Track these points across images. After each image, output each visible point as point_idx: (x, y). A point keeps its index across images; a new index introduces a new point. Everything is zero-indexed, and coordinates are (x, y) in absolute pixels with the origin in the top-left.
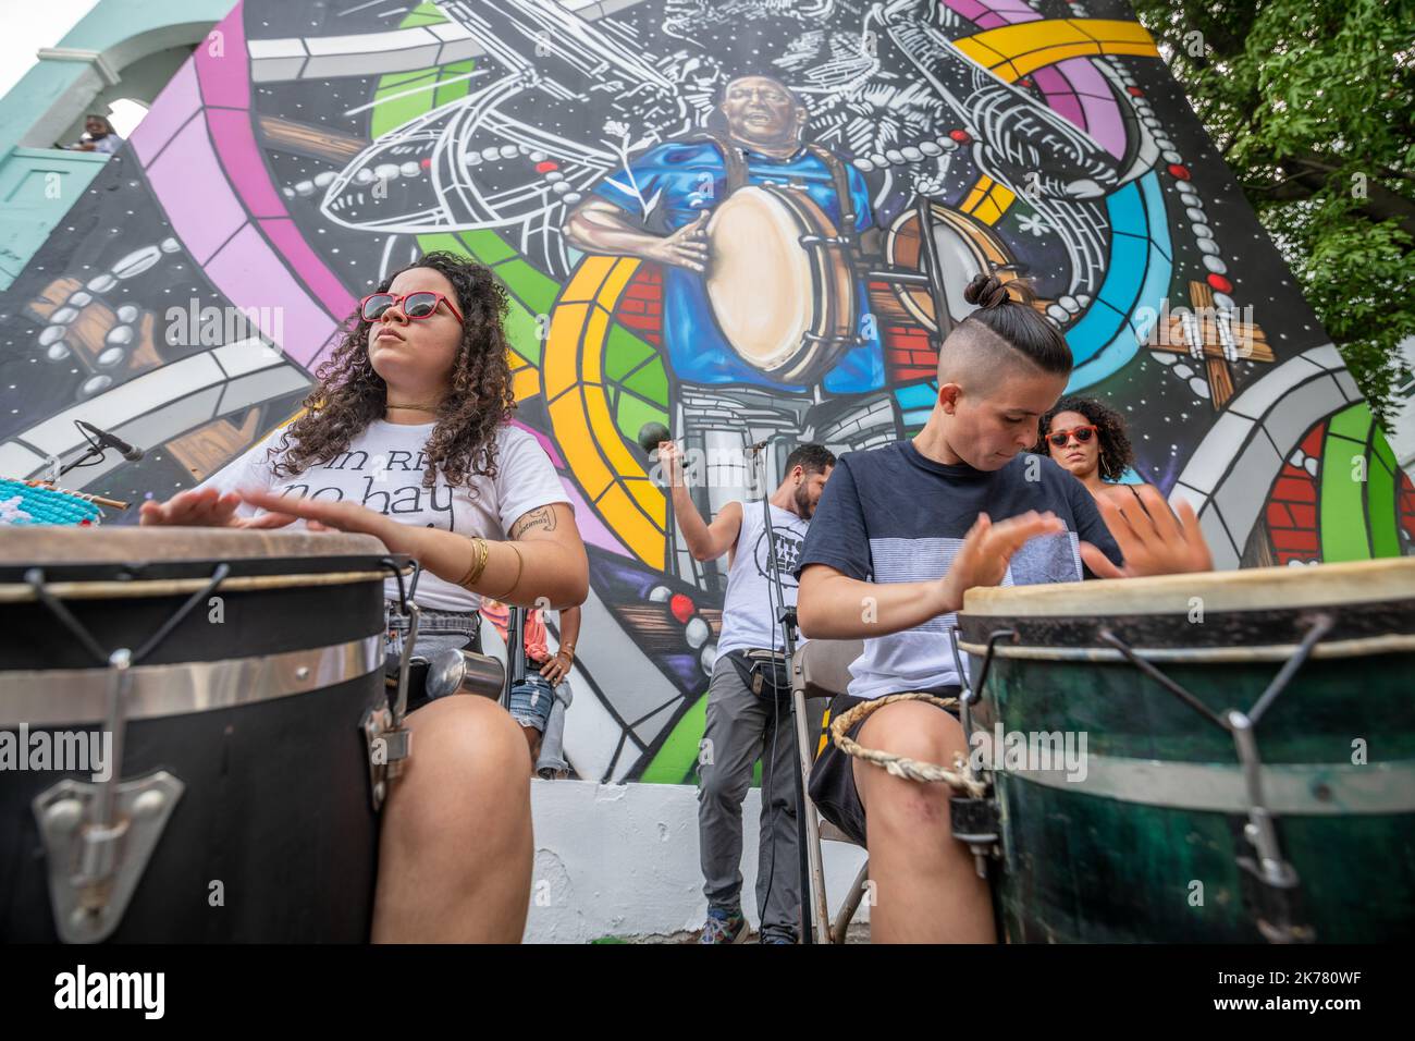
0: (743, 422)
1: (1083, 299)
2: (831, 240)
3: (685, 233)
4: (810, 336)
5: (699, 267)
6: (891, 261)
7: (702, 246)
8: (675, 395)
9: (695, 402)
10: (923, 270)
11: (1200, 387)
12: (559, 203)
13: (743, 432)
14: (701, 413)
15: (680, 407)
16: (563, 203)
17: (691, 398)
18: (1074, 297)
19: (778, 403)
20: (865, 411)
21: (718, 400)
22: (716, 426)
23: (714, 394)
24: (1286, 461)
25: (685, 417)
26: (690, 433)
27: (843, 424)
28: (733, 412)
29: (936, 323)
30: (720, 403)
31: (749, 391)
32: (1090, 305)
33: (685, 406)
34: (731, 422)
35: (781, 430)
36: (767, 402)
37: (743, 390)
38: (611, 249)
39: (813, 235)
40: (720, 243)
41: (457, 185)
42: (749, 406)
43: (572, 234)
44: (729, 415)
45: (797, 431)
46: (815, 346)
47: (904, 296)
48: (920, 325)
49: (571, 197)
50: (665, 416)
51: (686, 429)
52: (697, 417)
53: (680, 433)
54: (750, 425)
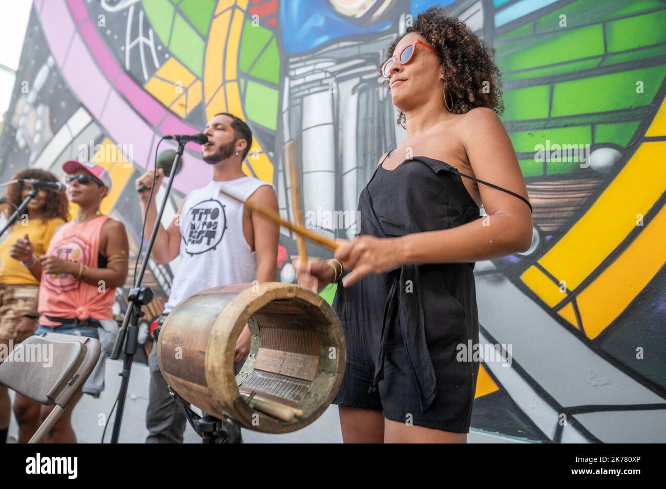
8: (285, 70)
9: (299, 72)
14: (300, 81)
15: (287, 80)
17: (295, 69)
19: (364, 48)
21: (315, 64)
22: (312, 90)
25: (290, 89)
26: (293, 103)
28: (326, 72)
30: (317, 67)
31: (342, 44)
33: (291, 78)
34: (325, 82)
35: (365, 77)
36: (355, 51)
37: (335, 46)
42: (340, 61)
44: (322, 75)
50: (274, 94)
51: (290, 103)
52: (299, 86)
53: (285, 106)
54: (339, 81)
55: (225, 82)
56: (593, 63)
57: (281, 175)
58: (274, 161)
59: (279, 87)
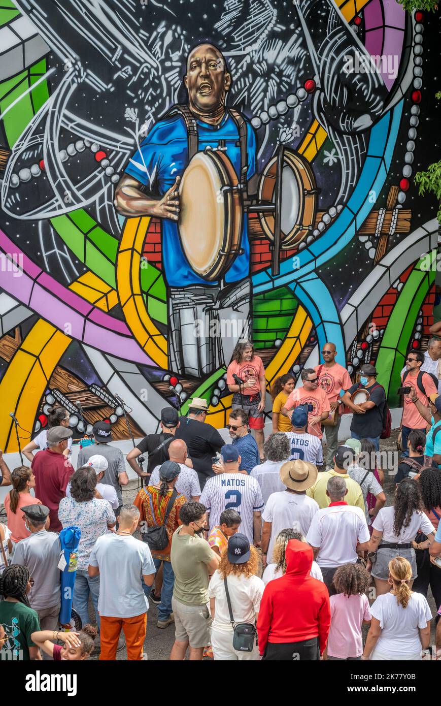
0: (194, 303)
1: (340, 207)
2: (235, 188)
3: (169, 195)
4: (222, 253)
5: (176, 218)
6: (260, 198)
7: (177, 203)
8: (169, 295)
9: (176, 296)
10: (274, 202)
11: (372, 253)
12: (110, 183)
13: (194, 308)
14: (178, 301)
15: (170, 299)
16: (112, 183)
17: (174, 295)
18: (336, 207)
19: (207, 291)
20: (239, 290)
21: (185, 294)
22: (184, 307)
23: (184, 291)
24: (391, 286)
25: (173, 304)
27: (230, 297)
28: (190, 299)
29: (274, 235)
30: (186, 296)
31: (197, 287)
32: (342, 210)
33: (172, 299)
34: (190, 304)
35: (208, 305)
36: (203, 292)
37: (194, 287)
38: (137, 212)
39: (227, 185)
40: (185, 199)
41: (60, 179)
42: (196, 295)
43: (119, 205)
44: (188, 300)
45: (213, 304)
46: (223, 258)
47: (263, 220)
48: (267, 238)
49: (115, 178)
50: (166, 305)
51: (173, 310)
52: (178, 304)
53: (171, 313)
54: (196, 304)
55: (133, 295)
56: (278, 313)
57: (171, 346)
58: (167, 340)
59: (167, 303)
